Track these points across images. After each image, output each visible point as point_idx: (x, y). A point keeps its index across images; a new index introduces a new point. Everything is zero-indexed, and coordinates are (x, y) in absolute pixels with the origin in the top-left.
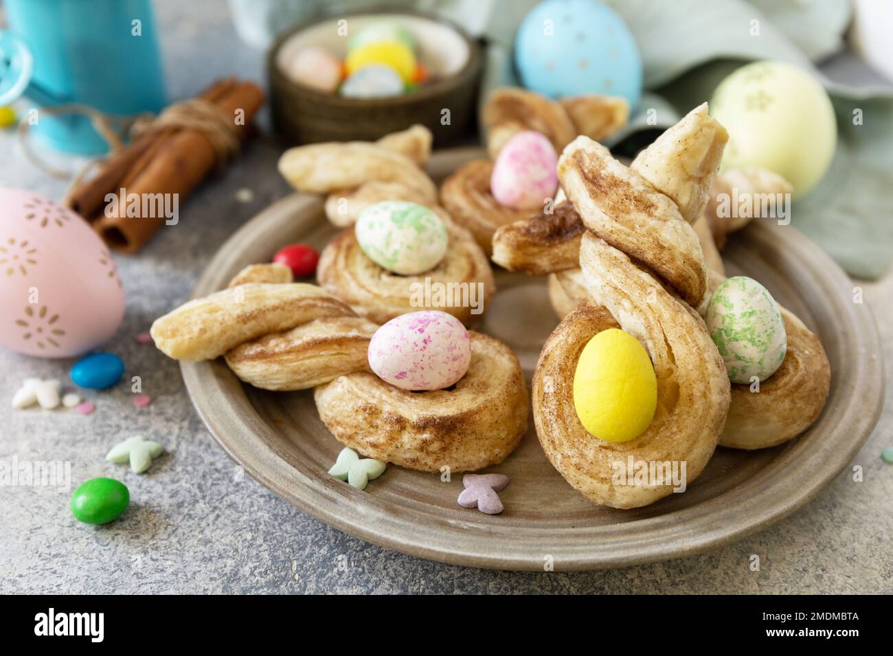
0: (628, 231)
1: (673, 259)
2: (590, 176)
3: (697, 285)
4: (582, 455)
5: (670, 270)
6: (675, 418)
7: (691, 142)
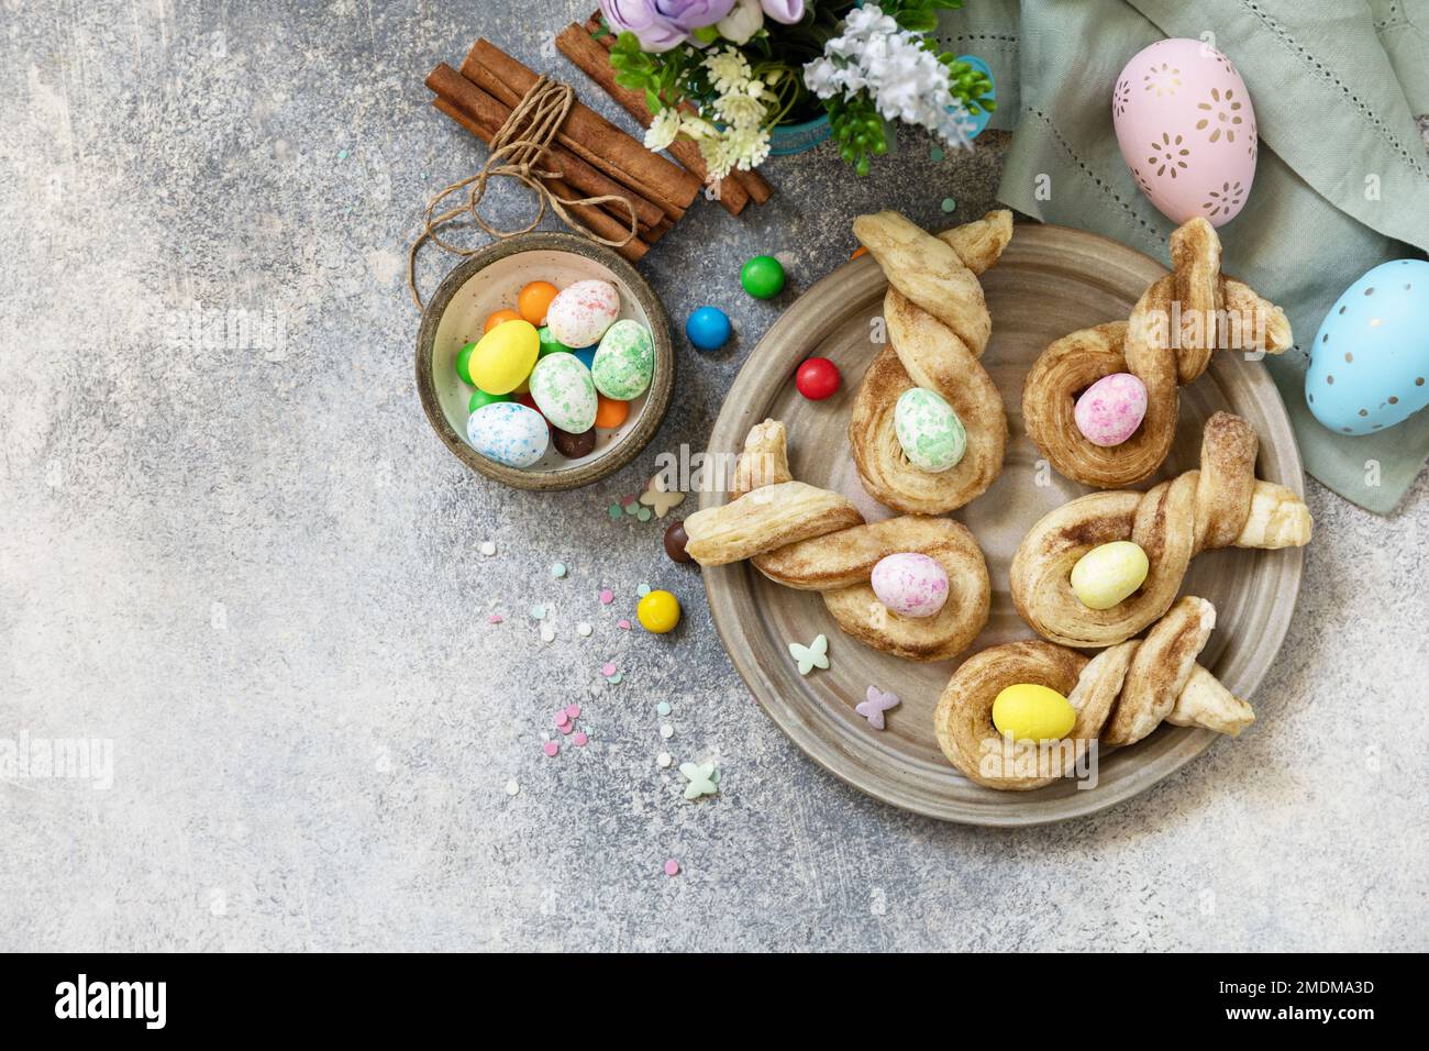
0: (1138, 689)
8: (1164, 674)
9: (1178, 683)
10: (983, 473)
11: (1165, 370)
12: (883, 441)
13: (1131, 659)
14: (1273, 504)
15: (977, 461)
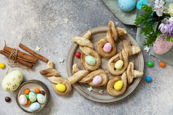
0: (129, 76)
1: (129, 81)
2: (130, 69)
8: (131, 73)
9: (133, 73)
10: (99, 63)
11: (112, 41)
12: (86, 64)
13: (126, 73)
14: (134, 48)
15: (98, 62)
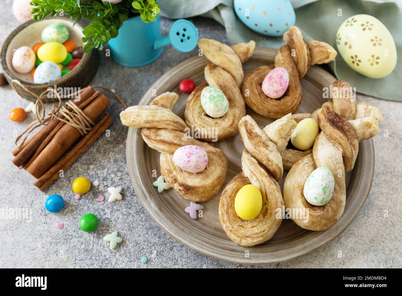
0: (259, 153)
1: (272, 165)
2: (249, 131)
3: (279, 174)
4: (233, 227)
5: (271, 168)
6: (265, 220)
7: (284, 126)
10: (234, 121)
11: (292, 67)
12: (196, 107)
13: (248, 152)
15: (232, 117)
